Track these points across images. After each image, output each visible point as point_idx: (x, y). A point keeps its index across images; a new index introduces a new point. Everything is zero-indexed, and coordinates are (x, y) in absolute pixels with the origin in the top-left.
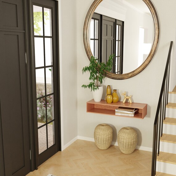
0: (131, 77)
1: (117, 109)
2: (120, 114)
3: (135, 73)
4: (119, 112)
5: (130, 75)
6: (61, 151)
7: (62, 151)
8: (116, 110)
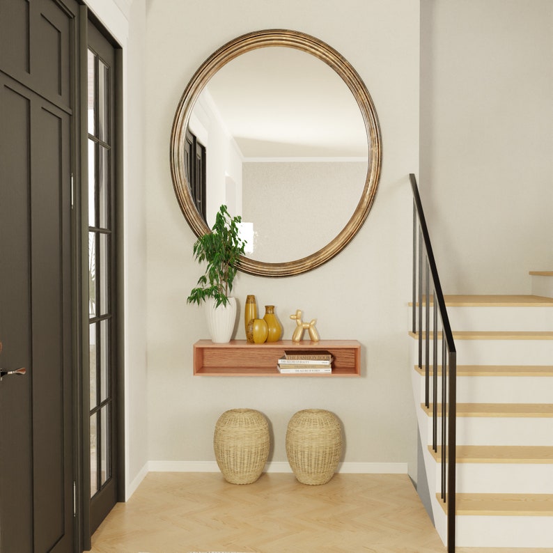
0: (311, 269)
1: (283, 358)
2: (293, 371)
3: (322, 257)
4: (289, 366)
5: (309, 263)
6: (124, 501)
7: (126, 501)
8: (280, 361)
